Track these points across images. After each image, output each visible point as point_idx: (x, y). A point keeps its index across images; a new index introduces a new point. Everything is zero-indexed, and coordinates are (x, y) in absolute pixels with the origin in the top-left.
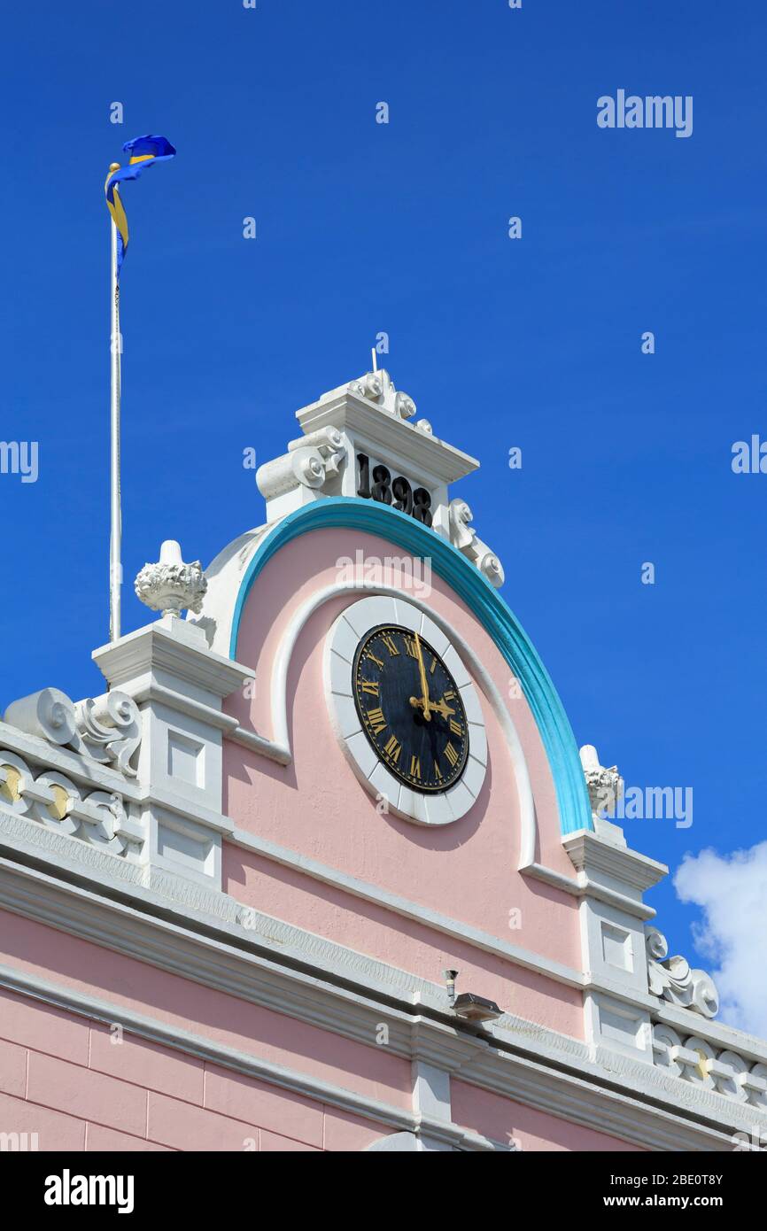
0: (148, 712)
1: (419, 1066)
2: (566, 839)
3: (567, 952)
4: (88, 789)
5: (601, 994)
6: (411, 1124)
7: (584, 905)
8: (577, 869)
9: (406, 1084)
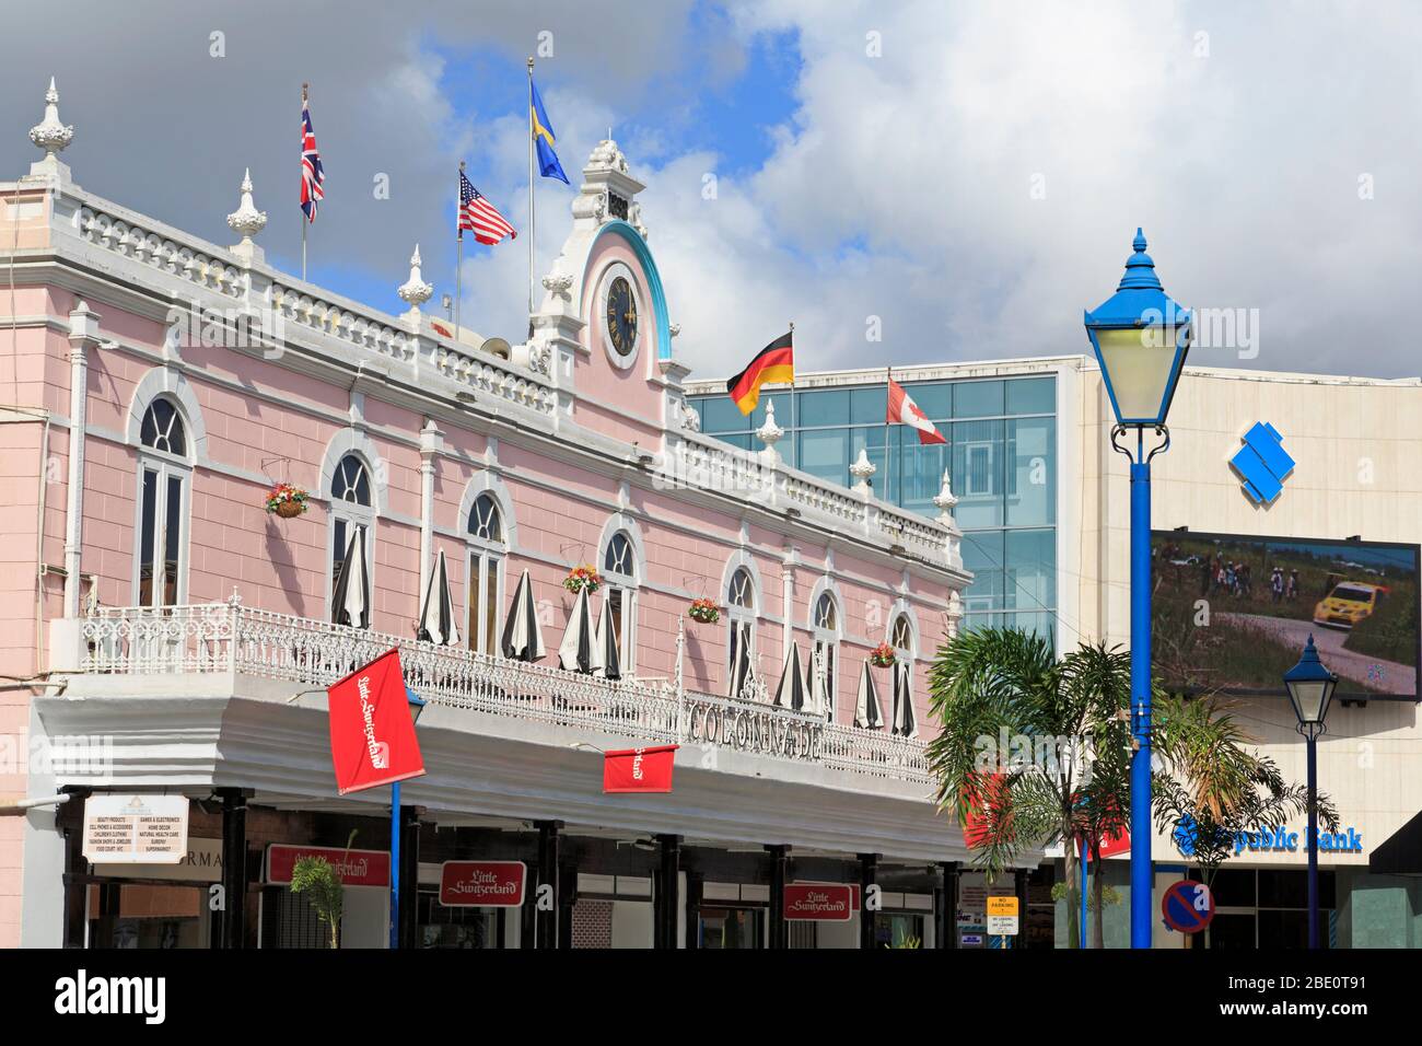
0: (555, 347)
1: (622, 483)
2: (661, 361)
3: (657, 416)
4: (540, 386)
5: (668, 432)
6: (619, 509)
7: (665, 391)
8: (662, 373)
9: (616, 490)
